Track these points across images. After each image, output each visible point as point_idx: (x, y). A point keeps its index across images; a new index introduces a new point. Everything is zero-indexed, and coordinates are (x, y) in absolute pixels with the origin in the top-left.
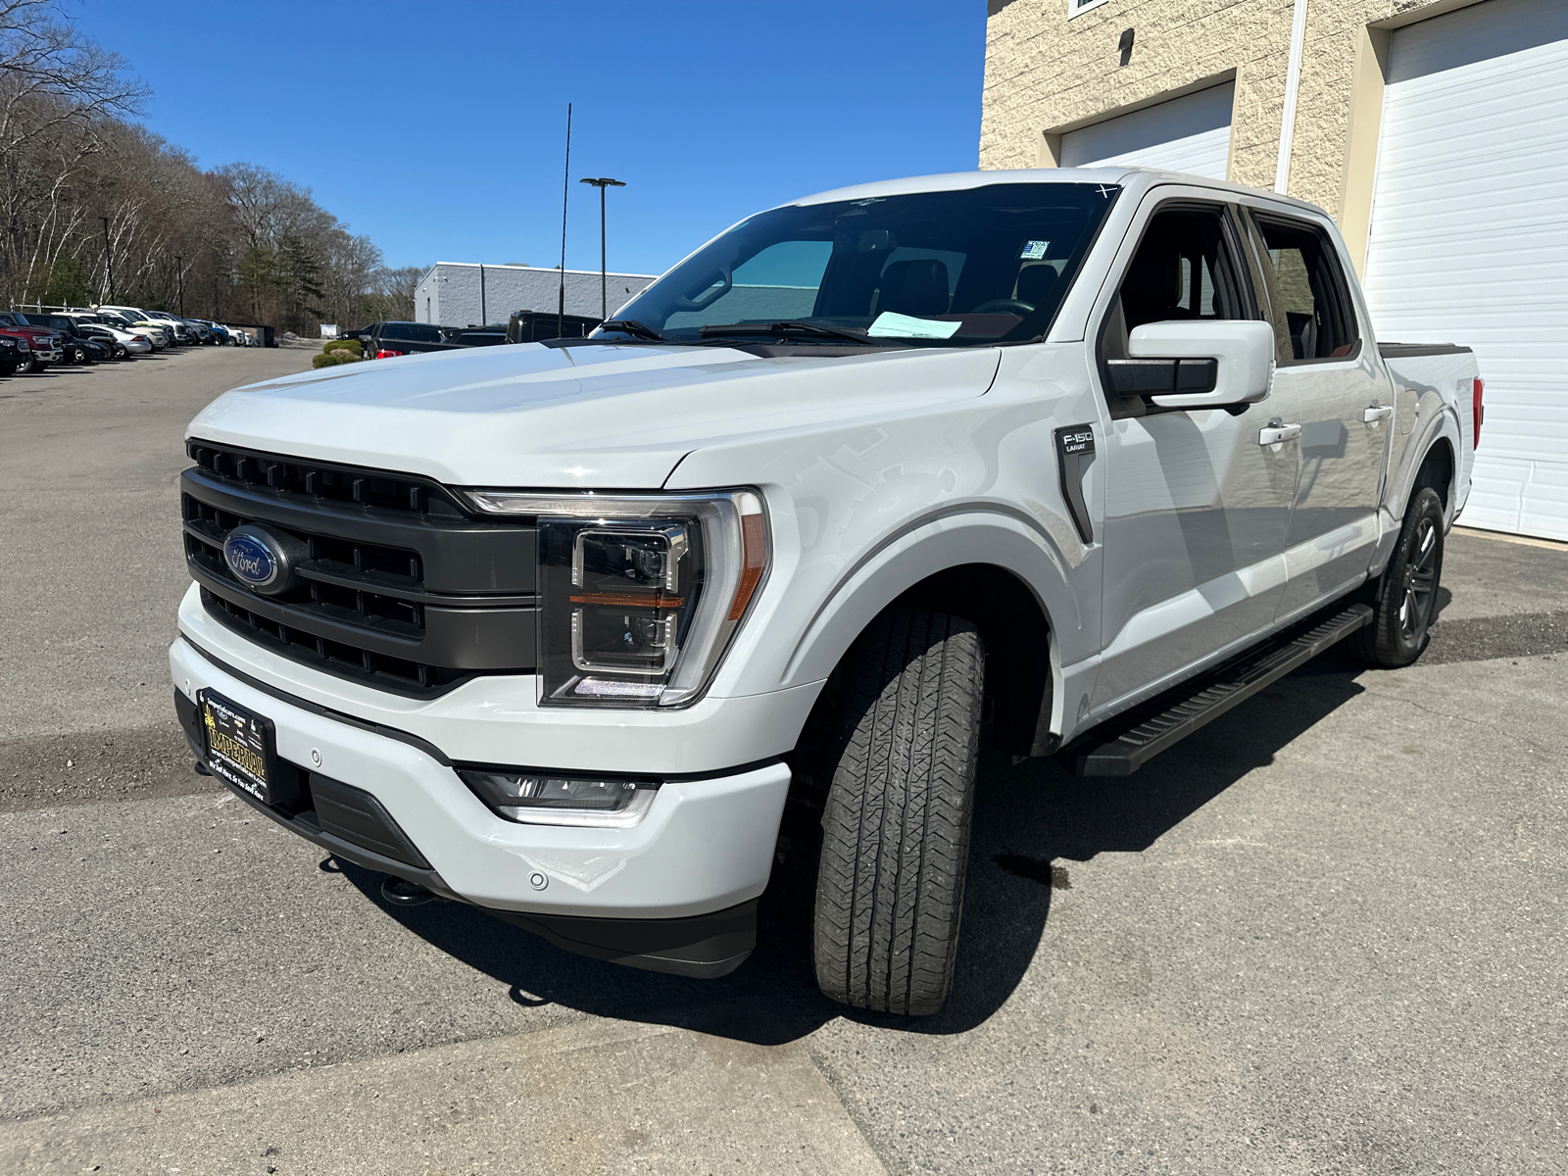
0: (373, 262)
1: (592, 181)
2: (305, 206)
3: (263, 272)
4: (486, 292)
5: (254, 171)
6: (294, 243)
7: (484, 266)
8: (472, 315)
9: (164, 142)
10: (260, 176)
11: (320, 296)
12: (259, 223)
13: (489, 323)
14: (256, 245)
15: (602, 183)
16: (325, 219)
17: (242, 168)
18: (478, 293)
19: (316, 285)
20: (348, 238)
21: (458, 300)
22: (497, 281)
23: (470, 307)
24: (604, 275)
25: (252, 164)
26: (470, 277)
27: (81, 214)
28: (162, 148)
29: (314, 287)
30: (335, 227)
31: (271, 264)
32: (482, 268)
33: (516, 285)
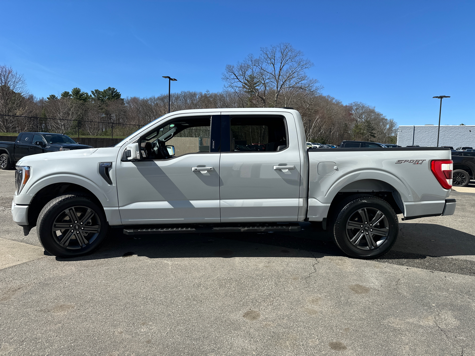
0: (394, 126)
1: (437, 97)
2: (373, 111)
3: (358, 131)
4: (415, 134)
5: (359, 103)
6: (368, 122)
7: (415, 126)
8: (409, 141)
9: (334, 99)
10: (360, 105)
11: (374, 137)
12: (359, 117)
13: (415, 144)
14: (357, 124)
15: (441, 97)
16: (379, 115)
17: (356, 103)
18: (412, 134)
19: (374, 134)
20: (386, 120)
21: (405, 137)
22: (419, 131)
23: (409, 139)
24: (439, 126)
25: (359, 102)
26: (410, 130)
27: (306, 119)
28: (334, 101)
29: (373, 134)
30: (382, 117)
31: (360, 129)
32: (414, 127)
33: (426, 131)
